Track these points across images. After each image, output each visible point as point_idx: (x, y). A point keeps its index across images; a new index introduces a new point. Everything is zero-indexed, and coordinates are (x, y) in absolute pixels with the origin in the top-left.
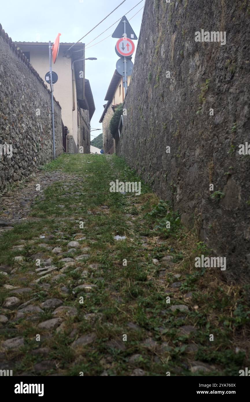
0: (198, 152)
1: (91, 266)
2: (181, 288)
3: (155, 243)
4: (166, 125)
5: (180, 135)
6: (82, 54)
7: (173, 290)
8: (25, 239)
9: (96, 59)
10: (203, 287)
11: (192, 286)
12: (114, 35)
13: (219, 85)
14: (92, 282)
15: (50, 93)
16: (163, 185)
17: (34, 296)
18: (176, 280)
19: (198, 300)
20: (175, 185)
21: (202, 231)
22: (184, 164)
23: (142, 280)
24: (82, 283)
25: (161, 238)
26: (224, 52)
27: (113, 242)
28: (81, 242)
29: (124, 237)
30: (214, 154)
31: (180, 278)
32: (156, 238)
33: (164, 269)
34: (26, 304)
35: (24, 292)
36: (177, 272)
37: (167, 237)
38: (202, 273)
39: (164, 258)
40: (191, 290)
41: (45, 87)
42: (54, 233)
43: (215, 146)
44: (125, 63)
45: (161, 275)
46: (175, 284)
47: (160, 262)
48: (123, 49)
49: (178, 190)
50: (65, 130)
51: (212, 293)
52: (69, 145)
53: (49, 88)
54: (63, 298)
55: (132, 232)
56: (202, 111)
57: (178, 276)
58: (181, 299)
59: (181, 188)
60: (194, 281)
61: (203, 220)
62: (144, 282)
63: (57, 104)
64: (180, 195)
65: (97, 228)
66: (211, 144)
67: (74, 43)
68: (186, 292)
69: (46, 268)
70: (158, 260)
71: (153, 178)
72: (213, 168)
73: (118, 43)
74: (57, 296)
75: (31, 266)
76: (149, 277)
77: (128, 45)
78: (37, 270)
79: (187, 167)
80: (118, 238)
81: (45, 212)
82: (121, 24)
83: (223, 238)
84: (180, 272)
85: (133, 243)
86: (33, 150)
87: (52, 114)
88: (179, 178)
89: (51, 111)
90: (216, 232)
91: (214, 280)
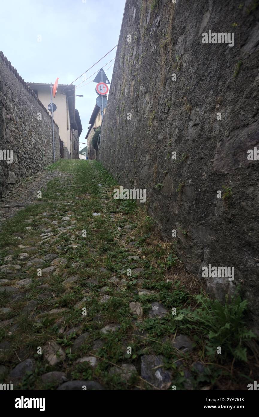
0: (147, 158)
1: (77, 233)
2: (135, 245)
3: (120, 218)
4: (128, 140)
5: (136, 147)
6: (74, 92)
7: (130, 247)
8: (33, 215)
9: (83, 96)
10: (149, 244)
11: (142, 244)
12: (95, 81)
13: (161, 115)
14: (78, 243)
15: (51, 118)
16: (125, 180)
17: (39, 252)
18: (132, 241)
19: (146, 252)
20: (133, 180)
21: (149, 209)
22: (139, 166)
23: (110, 241)
24: (71, 244)
25: (124, 214)
26: (164, 94)
27: (92, 217)
28: (71, 217)
29: (99, 214)
30: (158, 160)
31: (135, 239)
32: (120, 214)
33: (125, 234)
34: (33, 257)
35: (32, 250)
36: (133, 236)
37: (127, 214)
38: (149, 236)
39: (125, 227)
40: (142, 247)
41: (48, 114)
42: (53, 211)
43: (158, 154)
44: (102, 99)
45: (123, 238)
46: (131, 243)
47: (122, 229)
48: (101, 90)
49: (135, 183)
50: (62, 143)
51: (154, 248)
52: (65, 153)
53: (50, 114)
54: (58, 253)
55: (105, 210)
56: (150, 131)
57: (133, 238)
58: (135, 252)
59: (137, 182)
60: (144, 241)
61: (150, 203)
62: (111, 242)
63: (56, 125)
64: (136, 186)
65: (82, 208)
66: (155, 153)
67: (68, 85)
68: (138, 248)
69: (47, 234)
70: (121, 228)
71: (119, 176)
72: (157, 168)
73: (98, 85)
74: (54, 252)
75: (37, 233)
76: (115, 239)
77: (104, 88)
78: (41, 235)
79: (141, 168)
80: (95, 214)
81: (47, 197)
82: (100, 74)
83: (162, 213)
84: (135, 236)
85: (105, 218)
86: (39, 156)
87: (53, 132)
88: (136, 175)
89: (52, 130)
90: (158, 209)
91: (155, 240)
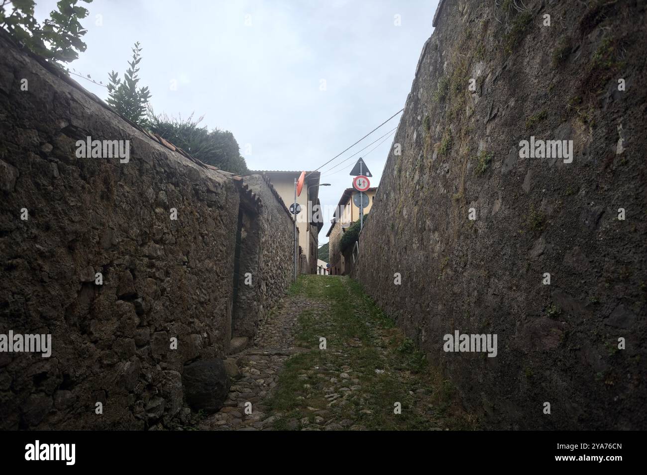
0: (440, 307)
1: (365, 395)
2: (435, 415)
3: (408, 378)
4: (410, 273)
5: (423, 288)
6: (318, 181)
7: (429, 416)
8: (305, 369)
9: (330, 185)
10: (450, 415)
11: (443, 414)
12: (352, 174)
13: (455, 266)
14: (370, 409)
15: (294, 222)
16: (407, 323)
17: (333, 416)
18: (430, 409)
19: (448, 424)
20: (420, 327)
21: (446, 370)
22: (429, 313)
23: (405, 408)
24: (362, 409)
25: (412, 373)
26: (459, 246)
27: (375, 375)
28: (349, 374)
29: (383, 371)
30: (454, 314)
31: (432, 407)
32: (408, 373)
33: (419, 400)
34: (329, 422)
35: (325, 413)
36: (429, 402)
37: (417, 373)
38: (449, 405)
39: (418, 391)
40: (442, 417)
41: (289, 215)
42: (325, 364)
43: (454, 308)
44: (361, 197)
45: (418, 405)
46: (429, 412)
47: (415, 394)
48: (360, 185)
49: (423, 332)
51: (458, 420)
52: (302, 264)
53: (293, 216)
54: (353, 419)
55: (387, 366)
56: (443, 277)
57: (431, 406)
58: (435, 423)
59: (425, 331)
60: (443, 410)
61: (446, 362)
62: (407, 410)
63: (298, 229)
64: (425, 337)
65: (359, 361)
66: (451, 305)
67: (310, 172)
68: (439, 418)
69: (332, 395)
70: (414, 392)
71: (396, 314)
72: (454, 324)
73: (355, 180)
74: (348, 417)
75: (321, 393)
76: (411, 406)
77: (364, 182)
78: (326, 396)
79: (431, 316)
80: (378, 371)
81: (308, 342)
82: (358, 165)
83: (463, 378)
84: (432, 403)
85: (391, 377)
86: (282, 278)
87: (294, 240)
88: (424, 322)
89: (294, 238)
90: (458, 373)
91: (458, 410)
